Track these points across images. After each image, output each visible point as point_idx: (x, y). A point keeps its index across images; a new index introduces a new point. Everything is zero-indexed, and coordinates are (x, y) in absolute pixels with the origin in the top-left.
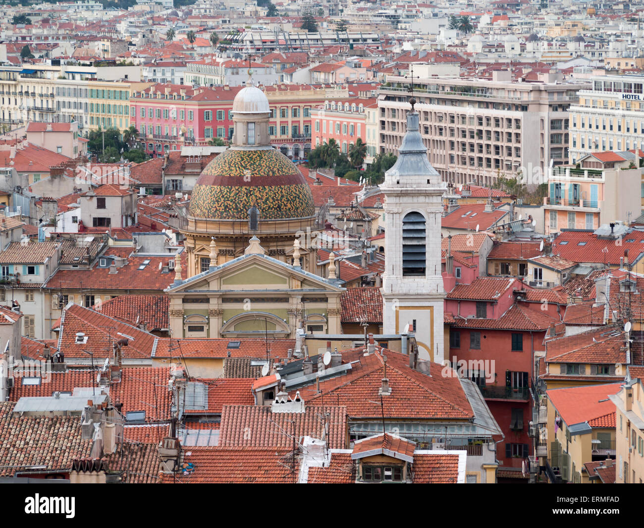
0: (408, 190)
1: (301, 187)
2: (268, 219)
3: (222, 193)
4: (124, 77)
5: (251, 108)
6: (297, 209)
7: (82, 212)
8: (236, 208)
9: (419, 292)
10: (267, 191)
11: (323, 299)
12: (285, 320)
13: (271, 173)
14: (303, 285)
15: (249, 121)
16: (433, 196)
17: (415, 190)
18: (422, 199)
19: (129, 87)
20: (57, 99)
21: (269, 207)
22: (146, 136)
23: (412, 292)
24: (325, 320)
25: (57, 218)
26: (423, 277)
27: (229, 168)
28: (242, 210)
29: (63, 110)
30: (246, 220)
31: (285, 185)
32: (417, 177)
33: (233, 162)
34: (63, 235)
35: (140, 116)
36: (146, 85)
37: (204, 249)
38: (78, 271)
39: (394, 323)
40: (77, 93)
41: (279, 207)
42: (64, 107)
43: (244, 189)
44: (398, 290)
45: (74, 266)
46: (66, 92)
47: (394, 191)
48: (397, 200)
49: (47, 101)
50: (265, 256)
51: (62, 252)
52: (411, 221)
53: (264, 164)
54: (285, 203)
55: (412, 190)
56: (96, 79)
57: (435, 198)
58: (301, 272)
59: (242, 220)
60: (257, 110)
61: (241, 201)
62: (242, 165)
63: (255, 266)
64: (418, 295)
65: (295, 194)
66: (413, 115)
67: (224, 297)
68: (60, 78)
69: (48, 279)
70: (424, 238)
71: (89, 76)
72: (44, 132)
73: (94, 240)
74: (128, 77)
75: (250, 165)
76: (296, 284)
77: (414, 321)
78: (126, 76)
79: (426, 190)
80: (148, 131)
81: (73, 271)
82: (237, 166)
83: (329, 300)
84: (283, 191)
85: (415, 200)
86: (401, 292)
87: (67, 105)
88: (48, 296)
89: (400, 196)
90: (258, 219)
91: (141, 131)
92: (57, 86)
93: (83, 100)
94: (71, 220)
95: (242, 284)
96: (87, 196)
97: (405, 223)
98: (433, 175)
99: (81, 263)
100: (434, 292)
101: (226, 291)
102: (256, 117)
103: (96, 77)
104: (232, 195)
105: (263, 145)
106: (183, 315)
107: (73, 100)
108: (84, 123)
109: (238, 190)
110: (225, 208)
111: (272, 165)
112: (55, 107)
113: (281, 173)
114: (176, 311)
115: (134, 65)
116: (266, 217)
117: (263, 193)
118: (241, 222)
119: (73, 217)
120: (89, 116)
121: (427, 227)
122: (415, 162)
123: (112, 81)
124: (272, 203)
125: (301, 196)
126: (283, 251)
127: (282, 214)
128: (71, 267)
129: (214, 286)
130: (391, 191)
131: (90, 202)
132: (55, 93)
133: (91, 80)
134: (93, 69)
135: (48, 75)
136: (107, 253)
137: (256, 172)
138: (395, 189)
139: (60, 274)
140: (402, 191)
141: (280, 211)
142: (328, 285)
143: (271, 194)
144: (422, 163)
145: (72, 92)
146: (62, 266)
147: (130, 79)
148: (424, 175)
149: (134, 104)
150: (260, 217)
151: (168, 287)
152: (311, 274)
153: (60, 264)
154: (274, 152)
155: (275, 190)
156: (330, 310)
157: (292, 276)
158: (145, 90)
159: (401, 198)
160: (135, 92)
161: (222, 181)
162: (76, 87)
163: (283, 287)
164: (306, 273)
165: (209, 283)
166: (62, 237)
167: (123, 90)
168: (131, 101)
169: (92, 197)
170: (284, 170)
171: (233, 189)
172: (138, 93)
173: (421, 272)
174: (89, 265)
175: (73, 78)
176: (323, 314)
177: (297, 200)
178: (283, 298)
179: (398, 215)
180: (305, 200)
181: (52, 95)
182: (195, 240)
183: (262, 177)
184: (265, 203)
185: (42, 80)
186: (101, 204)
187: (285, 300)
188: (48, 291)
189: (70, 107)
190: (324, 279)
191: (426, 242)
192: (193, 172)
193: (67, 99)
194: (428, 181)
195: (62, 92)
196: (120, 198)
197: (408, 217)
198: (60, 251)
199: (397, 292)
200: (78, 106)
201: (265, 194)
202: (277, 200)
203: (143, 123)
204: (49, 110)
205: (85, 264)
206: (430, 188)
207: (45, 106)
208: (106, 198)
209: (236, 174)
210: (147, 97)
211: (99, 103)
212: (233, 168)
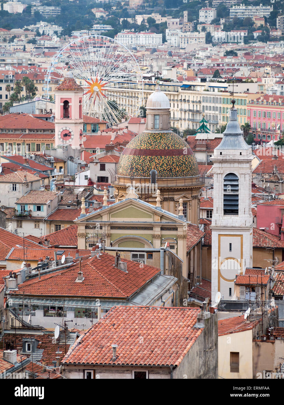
0: (226, 159)
1: (187, 157)
2: (163, 177)
3: (134, 160)
4: (246, 90)
5: (157, 105)
6: (184, 171)
7: (91, 173)
8: (143, 170)
9: (234, 225)
10: (163, 159)
11: (175, 228)
12: (150, 241)
13: (166, 148)
14: (162, 219)
15: (155, 114)
16: (243, 163)
17: (231, 159)
18: (236, 165)
19: (247, 97)
20: (202, 104)
21: (164, 169)
22: (256, 129)
23: (229, 225)
24: (176, 242)
25: (76, 176)
26: (237, 215)
27: (140, 144)
28: (146, 171)
29: (206, 111)
30: (149, 178)
31: (175, 155)
32: (233, 151)
33: (143, 140)
34: (65, 187)
35: (253, 116)
36: (258, 96)
37: (123, 196)
38: (70, 210)
39: (217, 245)
40: (215, 100)
41: (171, 169)
42: (207, 110)
43: (148, 157)
44: (219, 224)
45: (68, 207)
46: (208, 99)
47: (218, 159)
48: (220, 165)
49: (197, 105)
50: (138, 200)
51: (62, 197)
52: (229, 179)
53: (163, 142)
54: (175, 167)
55: (229, 159)
56: (227, 92)
57: (245, 164)
58: (161, 211)
59: (146, 178)
60: (160, 106)
61: (146, 165)
62: (148, 142)
63: (132, 206)
64: (232, 227)
65: (182, 161)
66: (233, 110)
67: (112, 225)
68: (205, 90)
69: (50, 214)
70: (237, 190)
71: (223, 89)
72: (139, 124)
73: (84, 190)
74: (249, 90)
75: (154, 142)
76: (157, 219)
77: (231, 244)
78: (248, 90)
79: (238, 159)
80: (258, 126)
81: (67, 210)
82: (145, 142)
83: (178, 229)
84: (174, 159)
85: (232, 165)
86: (222, 225)
87: (208, 108)
88: (49, 225)
89: (222, 163)
90: (156, 177)
91: (253, 126)
92: (203, 96)
93: (219, 105)
94: (84, 178)
95: (123, 217)
96: (94, 162)
97: (225, 180)
98: (243, 149)
99: (72, 205)
100: (244, 226)
101: (112, 222)
102: (160, 111)
103: (227, 90)
104: (141, 161)
105: (165, 130)
106: (86, 237)
107: (212, 105)
108: (219, 120)
109: (144, 158)
110: (136, 170)
111: (168, 143)
112: (201, 109)
113: (173, 148)
114: (81, 234)
115: (253, 82)
116: (162, 176)
117: (160, 160)
118: (145, 178)
119: (86, 176)
120: (222, 116)
121: (239, 183)
122: (233, 141)
123: (238, 93)
124: (166, 167)
125: (187, 163)
126: (173, 198)
127: (173, 174)
128: (66, 207)
129: (105, 218)
130: (216, 159)
131: (96, 167)
132: (201, 100)
133: (224, 92)
134: (226, 85)
135: (198, 88)
136: (91, 199)
137: (157, 147)
138: (218, 158)
139: (58, 211)
140: (223, 159)
141: (171, 172)
142: (177, 220)
143: (166, 161)
144: (238, 142)
145: (212, 99)
146: (60, 206)
147: (250, 91)
148: (238, 149)
149: (250, 108)
150: (158, 176)
151: (76, 218)
152: (167, 212)
153: (59, 205)
154: (171, 134)
155: (168, 158)
156: (179, 235)
157: (155, 213)
158: (257, 99)
159: (223, 164)
160: (250, 100)
161: (135, 152)
162: (214, 97)
163: (149, 220)
164: (164, 212)
165: (102, 216)
166: (65, 188)
167: (243, 99)
168: (248, 106)
169: (97, 163)
170: (176, 146)
171: (142, 157)
172: (252, 100)
173: (235, 212)
174: (77, 206)
175: (214, 91)
176: (175, 238)
177: (184, 165)
178: (150, 228)
179: (221, 175)
180: (190, 165)
181: (200, 102)
182: (119, 190)
183: (160, 150)
184: (161, 167)
185: (194, 92)
186: (103, 168)
187: (151, 228)
188: (49, 221)
189: (210, 110)
190: (175, 215)
191: (239, 193)
192: (201, 150)
193: (208, 105)
194: (241, 153)
195: (205, 100)
196: (115, 164)
197: (228, 177)
198: (60, 197)
199: (219, 225)
200: (215, 109)
201: (161, 161)
202: (170, 165)
203: (255, 120)
204: (198, 112)
205: (75, 205)
206: (241, 158)
207: (195, 109)
208: (106, 164)
209: (144, 148)
210: (258, 104)
211: (224, 107)
212: (142, 144)
